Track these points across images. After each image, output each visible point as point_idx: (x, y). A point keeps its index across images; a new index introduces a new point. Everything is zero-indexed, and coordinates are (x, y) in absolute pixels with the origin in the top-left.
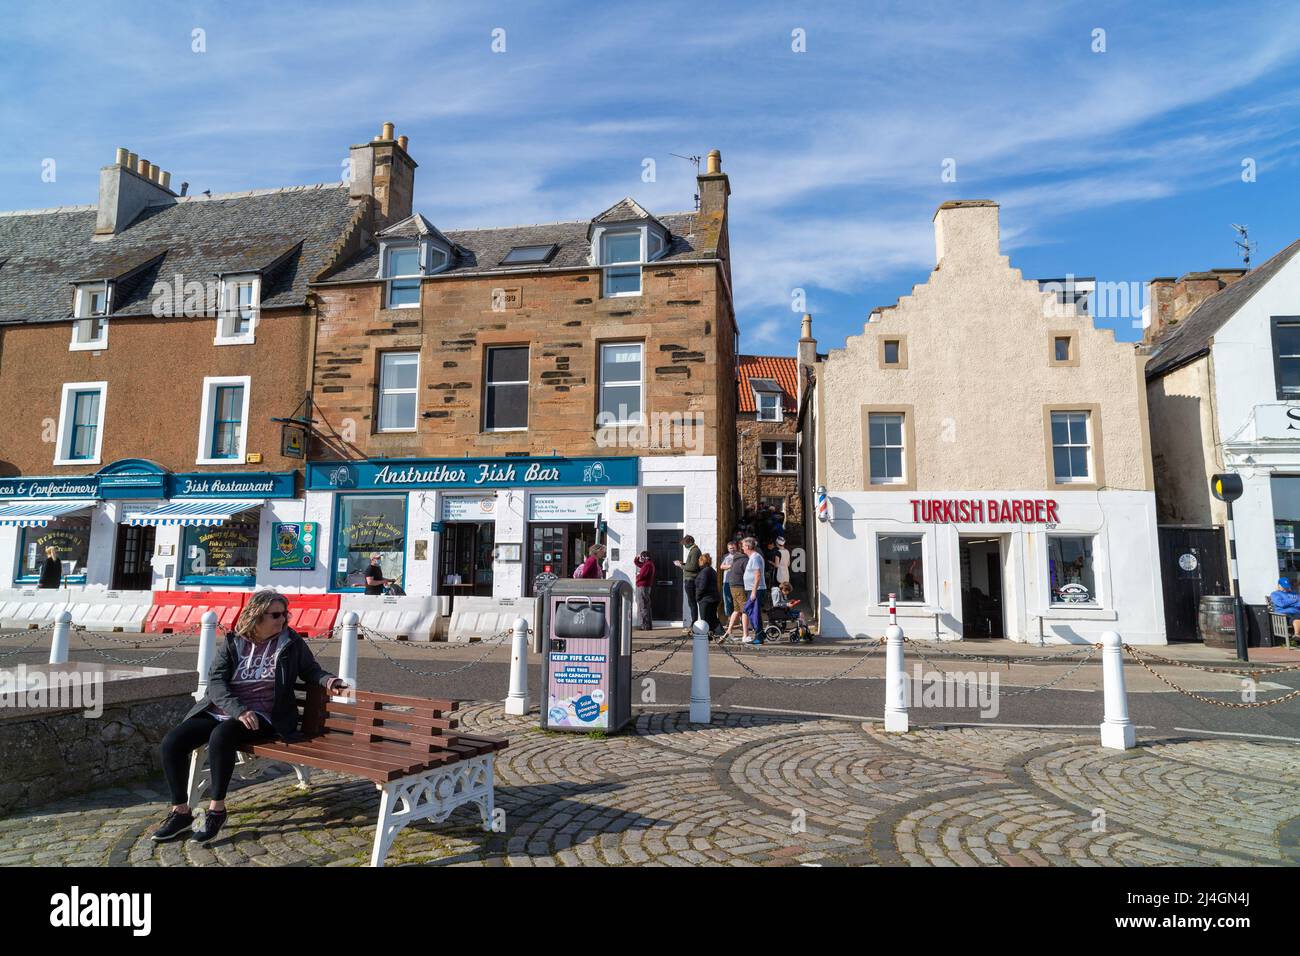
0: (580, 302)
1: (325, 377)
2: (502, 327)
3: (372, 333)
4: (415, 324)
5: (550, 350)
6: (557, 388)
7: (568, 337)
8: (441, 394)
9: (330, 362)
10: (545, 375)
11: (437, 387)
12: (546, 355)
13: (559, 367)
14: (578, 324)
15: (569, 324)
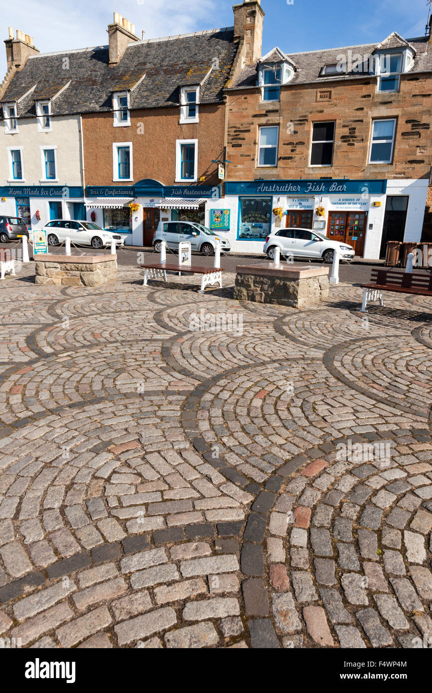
0: (364, 97)
1: (233, 139)
2: (322, 112)
3: (255, 116)
4: (276, 111)
5: (346, 124)
6: (348, 144)
7: (356, 116)
8: (290, 147)
9: (235, 131)
10: (343, 137)
11: (287, 144)
12: (344, 126)
13: (350, 133)
14: (362, 109)
15: (358, 109)
